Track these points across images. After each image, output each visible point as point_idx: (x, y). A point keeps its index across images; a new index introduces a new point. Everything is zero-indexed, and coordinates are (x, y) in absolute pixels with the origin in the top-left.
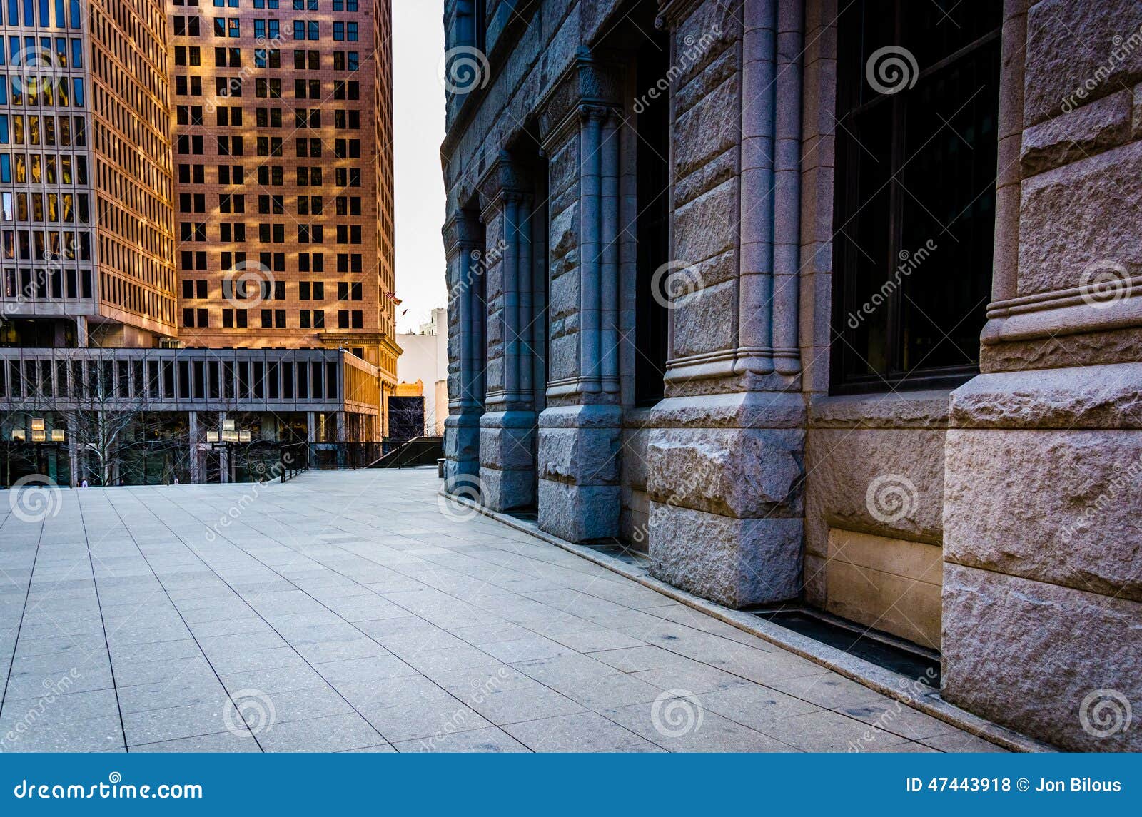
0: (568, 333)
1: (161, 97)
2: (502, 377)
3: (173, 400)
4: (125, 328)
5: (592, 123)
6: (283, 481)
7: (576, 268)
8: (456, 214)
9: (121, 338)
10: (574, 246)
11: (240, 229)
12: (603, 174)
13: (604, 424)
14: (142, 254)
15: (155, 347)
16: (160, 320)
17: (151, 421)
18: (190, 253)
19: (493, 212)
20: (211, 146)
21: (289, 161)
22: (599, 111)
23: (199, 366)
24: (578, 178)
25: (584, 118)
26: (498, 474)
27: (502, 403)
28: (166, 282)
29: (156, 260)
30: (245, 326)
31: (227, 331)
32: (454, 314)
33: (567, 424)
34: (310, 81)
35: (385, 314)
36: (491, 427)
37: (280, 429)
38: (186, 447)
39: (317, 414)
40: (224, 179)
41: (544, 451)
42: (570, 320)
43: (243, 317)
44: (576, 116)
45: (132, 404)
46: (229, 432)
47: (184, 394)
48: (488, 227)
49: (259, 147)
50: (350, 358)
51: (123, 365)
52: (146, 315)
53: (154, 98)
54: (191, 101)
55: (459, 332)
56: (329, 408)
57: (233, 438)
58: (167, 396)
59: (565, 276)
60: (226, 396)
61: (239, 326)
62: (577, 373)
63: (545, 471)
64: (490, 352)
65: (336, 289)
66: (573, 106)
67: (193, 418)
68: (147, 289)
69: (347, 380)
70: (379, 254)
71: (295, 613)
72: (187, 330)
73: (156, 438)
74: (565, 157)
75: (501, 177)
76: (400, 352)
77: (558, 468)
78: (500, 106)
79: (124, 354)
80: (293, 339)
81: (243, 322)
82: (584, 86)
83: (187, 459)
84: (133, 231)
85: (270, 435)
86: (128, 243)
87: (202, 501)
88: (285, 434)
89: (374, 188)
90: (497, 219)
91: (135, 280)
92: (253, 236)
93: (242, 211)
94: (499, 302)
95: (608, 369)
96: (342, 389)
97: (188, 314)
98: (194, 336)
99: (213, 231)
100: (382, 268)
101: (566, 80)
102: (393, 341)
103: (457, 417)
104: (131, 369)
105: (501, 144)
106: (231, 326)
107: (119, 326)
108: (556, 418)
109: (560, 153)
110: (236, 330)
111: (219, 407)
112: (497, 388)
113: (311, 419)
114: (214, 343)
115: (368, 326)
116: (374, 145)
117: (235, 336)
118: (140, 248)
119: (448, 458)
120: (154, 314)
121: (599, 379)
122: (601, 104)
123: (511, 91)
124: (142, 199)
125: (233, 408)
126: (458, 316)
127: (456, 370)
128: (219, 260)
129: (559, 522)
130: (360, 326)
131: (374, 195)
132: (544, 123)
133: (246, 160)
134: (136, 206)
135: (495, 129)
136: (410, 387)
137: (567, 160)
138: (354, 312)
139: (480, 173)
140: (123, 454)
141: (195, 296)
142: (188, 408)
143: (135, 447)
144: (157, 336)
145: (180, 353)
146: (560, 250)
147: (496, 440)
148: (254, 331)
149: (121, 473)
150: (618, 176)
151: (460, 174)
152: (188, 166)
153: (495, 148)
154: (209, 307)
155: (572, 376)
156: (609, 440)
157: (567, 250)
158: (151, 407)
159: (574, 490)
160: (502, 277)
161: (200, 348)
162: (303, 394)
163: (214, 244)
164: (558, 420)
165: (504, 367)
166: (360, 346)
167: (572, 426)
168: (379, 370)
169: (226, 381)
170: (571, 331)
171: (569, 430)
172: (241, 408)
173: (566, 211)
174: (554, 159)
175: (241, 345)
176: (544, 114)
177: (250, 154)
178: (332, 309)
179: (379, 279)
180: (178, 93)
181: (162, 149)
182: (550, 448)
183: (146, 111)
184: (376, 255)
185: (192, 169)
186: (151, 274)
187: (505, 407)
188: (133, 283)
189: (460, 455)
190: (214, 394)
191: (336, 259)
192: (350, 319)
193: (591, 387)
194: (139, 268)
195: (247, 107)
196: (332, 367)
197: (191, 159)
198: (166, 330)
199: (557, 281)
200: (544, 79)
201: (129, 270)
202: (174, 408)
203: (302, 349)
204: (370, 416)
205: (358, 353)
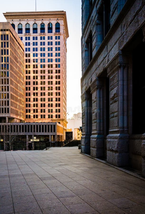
0: (115, 117)
1: (23, 74)
2: (96, 127)
3: (24, 133)
4: (15, 119)
5: (122, 68)
6: (46, 150)
7: (118, 102)
8: (85, 92)
9: (14, 121)
10: (117, 97)
11: (37, 99)
12: (124, 80)
13: (125, 138)
14: (18, 104)
15: (20, 122)
16: (21, 117)
17: (19, 137)
18: (27, 104)
19: (94, 91)
20: (32, 83)
21: (46, 86)
22: (123, 65)
23: (29, 126)
24: (118, 81)
25: (120, 67)
26: (96, 149)
27: (96, 133)
28: (23, 110)
29: (21, 105)
30: (37, 118)
31: (34, 119)
32: (84, 114)
33: (115, 138)
34: (51, 70)
35: (65, 115)
36: (93, 138)
37: (44, 138)
38: (26, 142)
39: (51, 135)
40: (34, 89)
41: (109, 145)
42: (116, 114)
43: (37, 116)
44: (118, 67)
45: (16, 134)
46: (35, 139)
47: (26, 131)
48: (93, 94)
49: (41, 83)
50: (58, 124)
51: (14, 126)
52: (19, 116)
53: (21, 75)
54: (28, 75)
55: (85, 118)
56: (54, 134)
57: (36, 140)
58: (22, 132)
59: (114, 104)
60: (34, 132)
61: (36, 118)
62: (118, 126)
63: (109, 149)
64: (93, 122)
65: (55, 110)
66: (117, 64)
67: (27, 136)
68: (19, 111)
69: (57, 129)
70: (64, 103)
71: (57, 187)
72: (26, 119)
73: (20, 140)
74: (114, 77)
75: (97, 83)
76: (67, 123)
77: (113, 148)
78: (96, 68)
79: (14, 124)
80: (47, 120)
81: (37, 117)
82: (119, 60)
83: (26, 145)
84: (17, 100)
85: (42, 140)
86: (16, 102)
87: (30, 154)
88: (45, 139)
89: (63, 90)
90: (95, 92)
91: (17, 109)
92: (39, 100)
93: (37, 96)
94: (95, 111)
95: (125, 125)
96: (56, 130)
97: (27, 116)
98: (28, 120)
99: (32, 100)
100: (64, 106)
101: (115, 59)
102: (66, 121)
103: (85, 136)
104: (16, 127)
105: (96, 76)
106: (35, 118)
107: (14, 118)
108: (112, 137)
109: (113, 76)
110: (36, 119)
111: (32, 134)
112: (95, 130)
113: (50, 136)
114: (31, 121)
115: (61, 118)
116: (63, 82)
117: (36, 120)
118: (18, 103)
119: (82, 145)
120: (20, 116)
121: (123, 127)
122: (124, 63)
123: (99, 64)
124: (19, 94)
125: (35, 134)
126: (85, 114)
127: (84, 126)
128: (33, 105)
129: (113, 161)
130: (60, 118)
131: (63, 92)
132: (109, 70)
133: (38, 86)
134: (18, 95)
135: (95, 73)
136: (69, 130)
137: (115, 77)
138: (59, 115)
139: (91, 83)
140: (14, 144)
141: (28, 112)
142: (26, 134)
143: (16, 142)
144: (21, 120)
145: (25, 124)
146: (113, 98)
147: (95, 141)
148: (39, 119)
149: (13, 147)
150: (128, 80)
151: (85, 84)
152: (27, 87)
153: (95, 77)
154: (31, 114)
155: (116, 127)
156: (126, 142)
157: (115, 98)
158: (19, 134)
159: (117, 154)
160: (97, 105)
161: (29, 122)
162: (49, 131)
163: (32, 102)
164: (113, 137)
165: (97, 125)
166: (60, 122)
167: (117, 139)
168: (63, 126)
169: (34, 129)
170: (116, 116)
171: (116, 139)
172: (36, 134)
173: (114, 89)
174: (111, 77)
175: (36, 122)
176: (108, 68)
177: (39, 85)
178: (54, 114)
179: (64, 108)
180: (26, 74)
181: (23, 84)
182: (110, 144)
183: (20, 77)
184: (63, 103)
185: (28, 88)
186: (20, 108)
187: (97, 134)
188: (17, 110)
189: (85, 144)
190: (31, 132)
191: (55, 104)
192: (58, 116)
193: (121, 129)
194: (18, 107)
195: (39, 76)
196: (54, 126)
197: (28, 86)
198: (23, 119)
199: (112, 105)
200: (108, 60)
201: (16, 108)
202: (24, 134)
203: (48, 122)
204: (62, 136)
205: (59, 123)
